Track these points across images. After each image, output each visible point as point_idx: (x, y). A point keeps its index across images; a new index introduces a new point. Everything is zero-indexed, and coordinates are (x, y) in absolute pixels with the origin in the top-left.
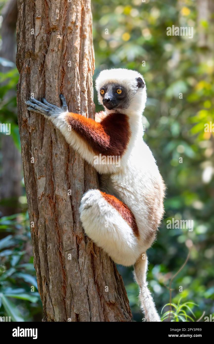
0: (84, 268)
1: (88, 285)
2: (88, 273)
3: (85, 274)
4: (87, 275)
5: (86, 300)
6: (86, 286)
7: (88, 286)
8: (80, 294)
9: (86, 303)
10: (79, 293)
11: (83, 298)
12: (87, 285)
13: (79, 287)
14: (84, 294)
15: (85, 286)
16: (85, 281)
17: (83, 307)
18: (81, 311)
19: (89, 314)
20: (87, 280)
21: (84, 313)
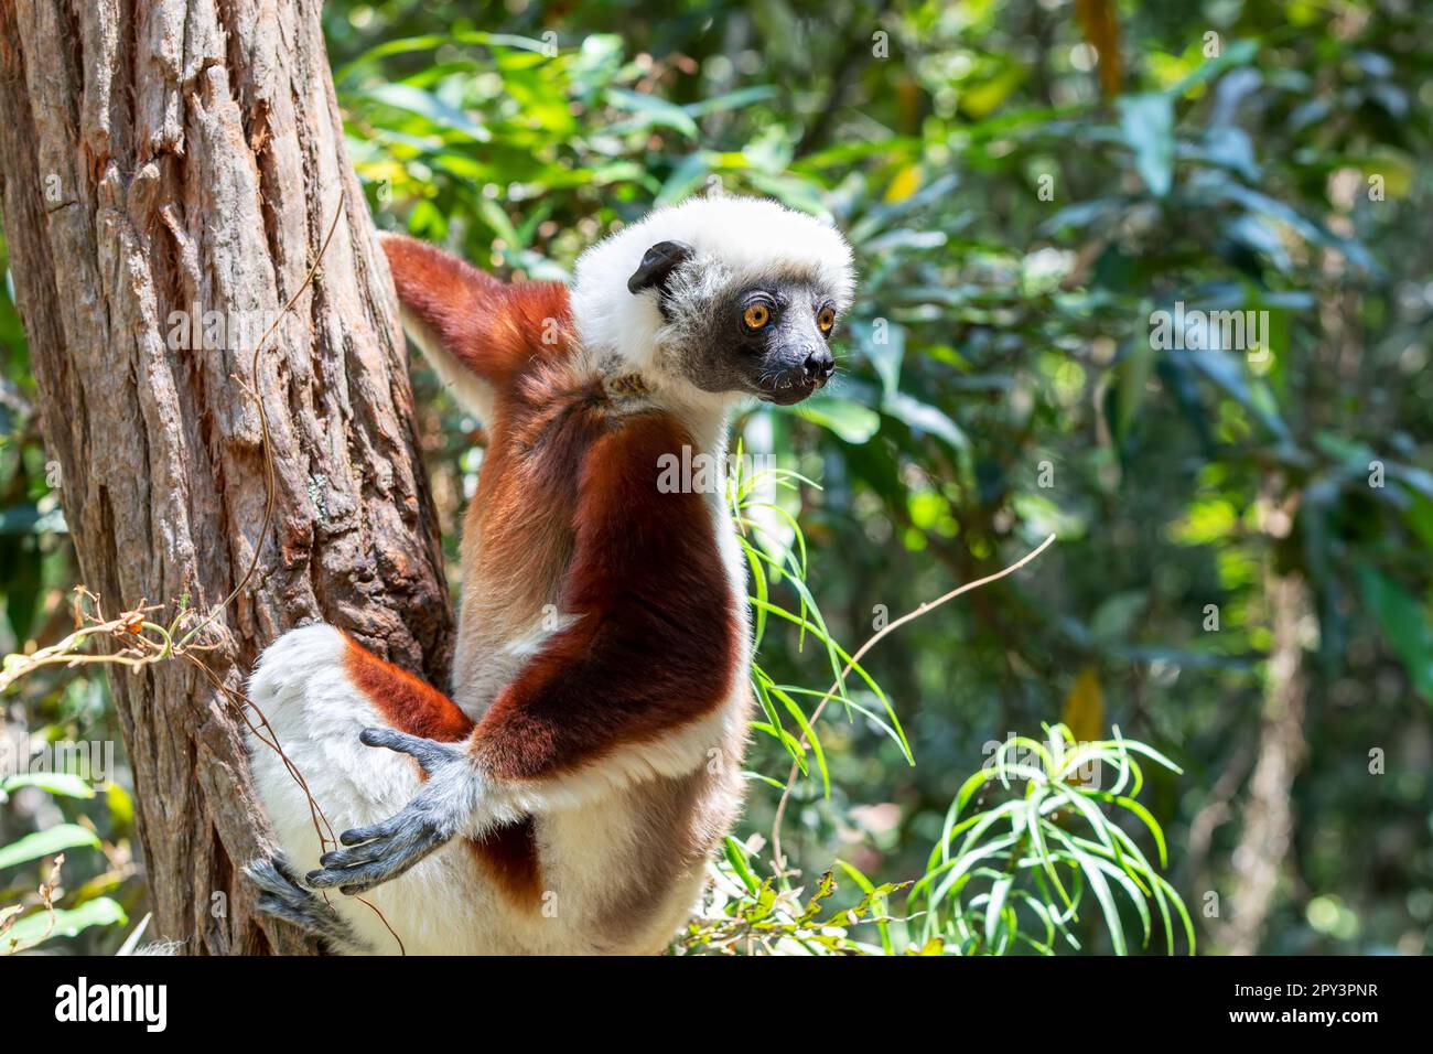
0: (115, 287)
1: (134, 362)
2: (132, 310)
3: (121, 313)
4: (127, 320)
5: (126, 429)
6: (125, 366)
7: (136, 369)
8: (105, 398)
9: (129, 440)
10: (101, 398)
11: (114, 416)
12: (131, 363)
13: (101, 368)
14: (117, 401)
15: (120, 366)
16: (122, 345)
17: (116, 457)
18: (111, 474)
19: (143, 486)
20: (127, 341)
21: (121, 485)
